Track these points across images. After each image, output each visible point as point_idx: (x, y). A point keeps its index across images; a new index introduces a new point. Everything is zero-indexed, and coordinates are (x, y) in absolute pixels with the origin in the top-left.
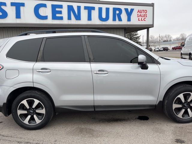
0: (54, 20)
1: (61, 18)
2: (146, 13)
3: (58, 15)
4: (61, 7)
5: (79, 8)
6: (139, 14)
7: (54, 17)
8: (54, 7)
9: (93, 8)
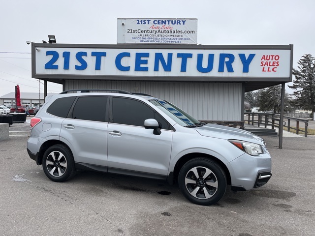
0: (137, 72)
1: (146, 69)
2: (278, 59)
3: (142, 66)
4: (147, 55)
5: (170, 56)
6: (265, 61)
7: (138, 68)
8: (138, 56)
9: (190, 56)
